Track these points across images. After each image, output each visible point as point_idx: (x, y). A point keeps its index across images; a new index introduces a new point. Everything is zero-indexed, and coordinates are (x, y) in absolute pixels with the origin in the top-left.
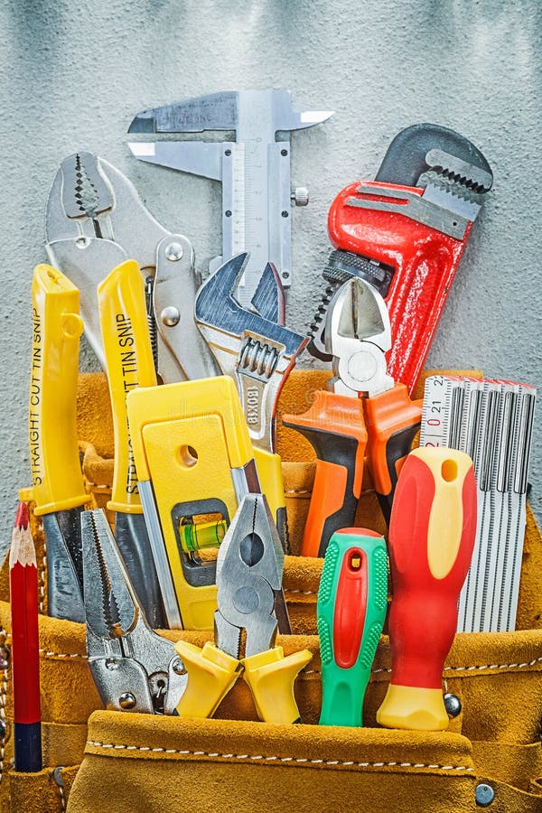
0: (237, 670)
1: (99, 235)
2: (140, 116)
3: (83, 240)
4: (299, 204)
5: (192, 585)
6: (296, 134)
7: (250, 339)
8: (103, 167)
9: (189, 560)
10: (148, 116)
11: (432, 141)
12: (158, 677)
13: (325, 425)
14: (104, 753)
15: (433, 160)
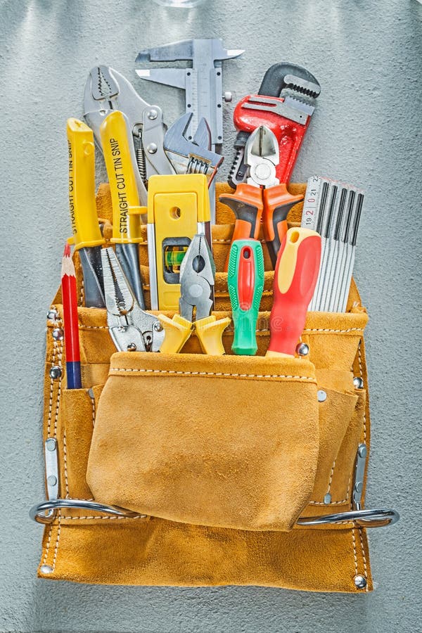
0: (191, 329)
1: (112, 108)
2: (142, 53)
3: (104, 111)
4: (227, 101)
5: (168, 283)
6: (225, 61)
7: (193, 158)
8: (113, 73)
9: (168, 269)
10: (146, 53)
11: (286, 70)
12: (147, 334)
13: (241, 199)
14: (120, 374)
15: (288, 80)
